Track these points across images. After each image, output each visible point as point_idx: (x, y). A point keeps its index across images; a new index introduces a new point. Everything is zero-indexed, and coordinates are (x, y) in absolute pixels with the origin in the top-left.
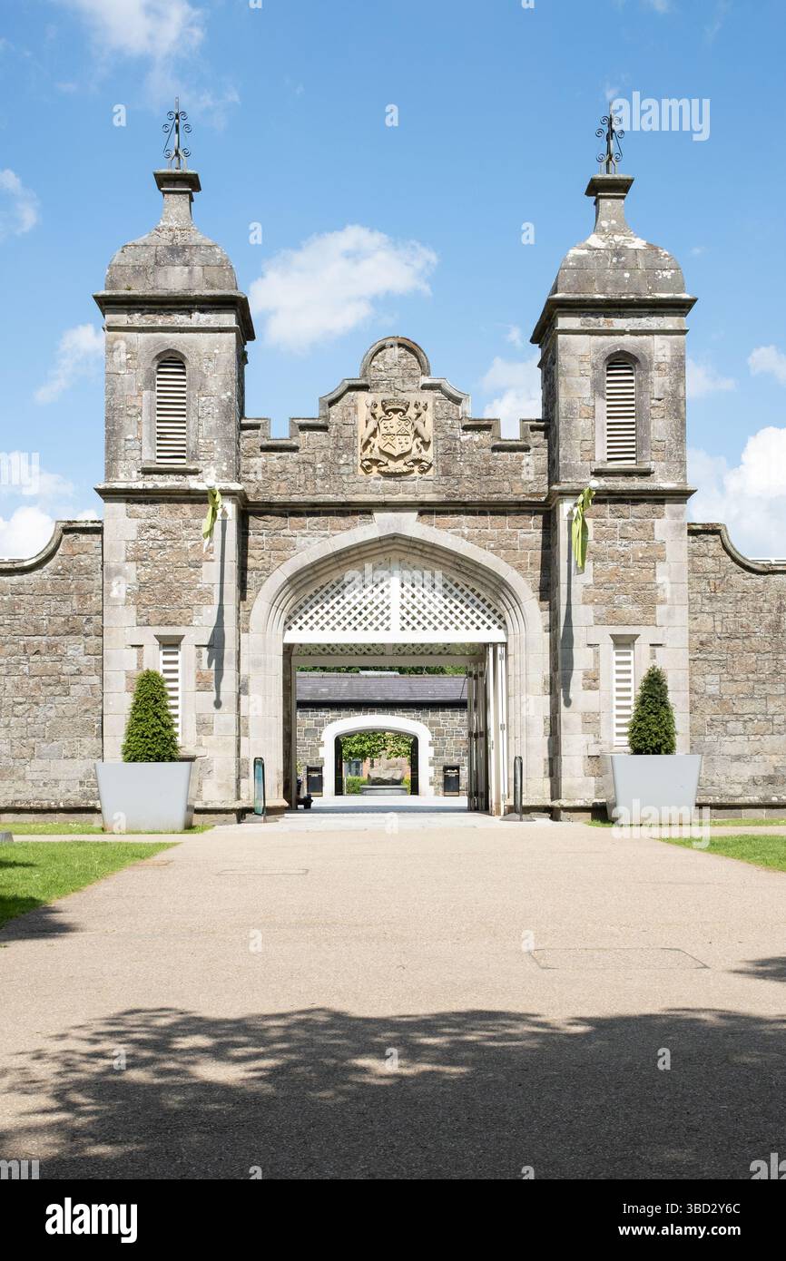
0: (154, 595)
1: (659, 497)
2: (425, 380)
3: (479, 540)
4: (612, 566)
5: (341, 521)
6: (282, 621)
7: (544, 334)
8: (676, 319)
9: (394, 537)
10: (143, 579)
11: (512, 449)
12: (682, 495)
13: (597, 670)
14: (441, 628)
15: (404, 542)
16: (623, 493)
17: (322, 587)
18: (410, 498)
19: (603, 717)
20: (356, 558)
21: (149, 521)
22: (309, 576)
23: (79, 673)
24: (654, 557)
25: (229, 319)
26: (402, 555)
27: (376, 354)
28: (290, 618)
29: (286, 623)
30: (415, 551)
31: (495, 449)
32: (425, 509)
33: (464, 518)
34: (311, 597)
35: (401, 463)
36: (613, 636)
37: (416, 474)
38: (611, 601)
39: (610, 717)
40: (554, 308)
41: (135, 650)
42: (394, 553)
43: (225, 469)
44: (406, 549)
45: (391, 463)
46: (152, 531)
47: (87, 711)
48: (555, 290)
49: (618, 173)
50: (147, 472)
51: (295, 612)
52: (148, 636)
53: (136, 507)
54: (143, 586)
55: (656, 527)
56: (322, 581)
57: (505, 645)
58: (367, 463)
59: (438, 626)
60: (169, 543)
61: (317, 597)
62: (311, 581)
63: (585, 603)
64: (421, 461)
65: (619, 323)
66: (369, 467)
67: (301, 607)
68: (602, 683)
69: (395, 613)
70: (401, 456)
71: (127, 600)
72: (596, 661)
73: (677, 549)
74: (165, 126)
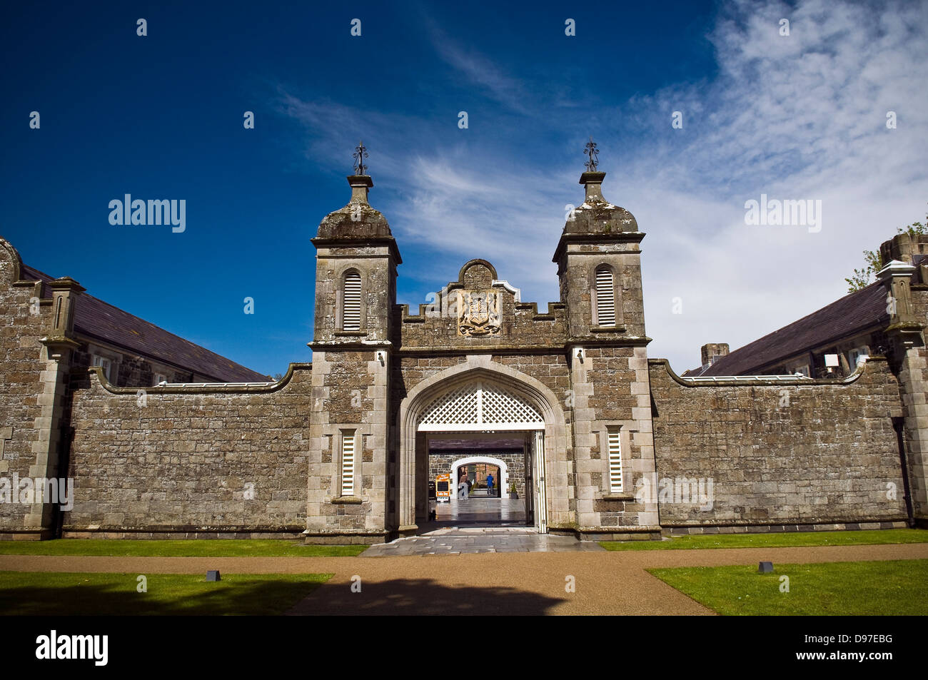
0: (340, 405)
1: (632, 344)
2: (494, 282)
3: (527, 371)
4: (605, 384)
5: (447, 360)
6: (415, 419)
7: (560, 256)
8: (634, 244)
9: (479, 369)
10: (334, 396)
11: (544, 319)
12: (644, 342)
13: (599, 447)
14: (506, 421)
15: (485, 373)
16: (609, 342)
17: (438, 399)
18: (486, 347)
19: (604, 475)
20: (457, 381)
21: (338, 363)
22: (430, 392)
23: (299, 449)
24: (631, 379)
25: (384, 250)
26: (483, 380)
27: (467, 269)
28: (420, 416)
29: (417, 419)
30: (491, 377)
31: (535, 319)
32: (496, 353)
33: (519, 358)
34: (432, 404)
35: (482, 328)
36: (607, 426)
37: (491, 334)
38: (605, 406)
39: (608, 475)
40: (564, 242)
41: (327, 438)
42: (478, 379)
43: (381, 333)
44: (485, 376)
45: (477, 328)
46: (340, 369)
47: (302, 472)
48: (565, 231)
49: (599, 170)
50: (337, 335)
51: (423, 413)
52: (336, 430)
53: (331, 354)
54: (333, 400)
55: (629, 361)
56: (438, 395)
57: (543, 431)
58: (463, 328)
59: (505, 420)
60: (349, 375)
61: (435, 404)
62: (431, 396)
63: (590, 407)
64: (493, 327)
65: (603, 248)
66: (464, 331)
67: (426, 410)
68: (602, 455)
69: (480, 412)
70: (482, 324)
71: (324, 408)
72: (598, 442)
73: (642, 375)
74: (355, 154)
